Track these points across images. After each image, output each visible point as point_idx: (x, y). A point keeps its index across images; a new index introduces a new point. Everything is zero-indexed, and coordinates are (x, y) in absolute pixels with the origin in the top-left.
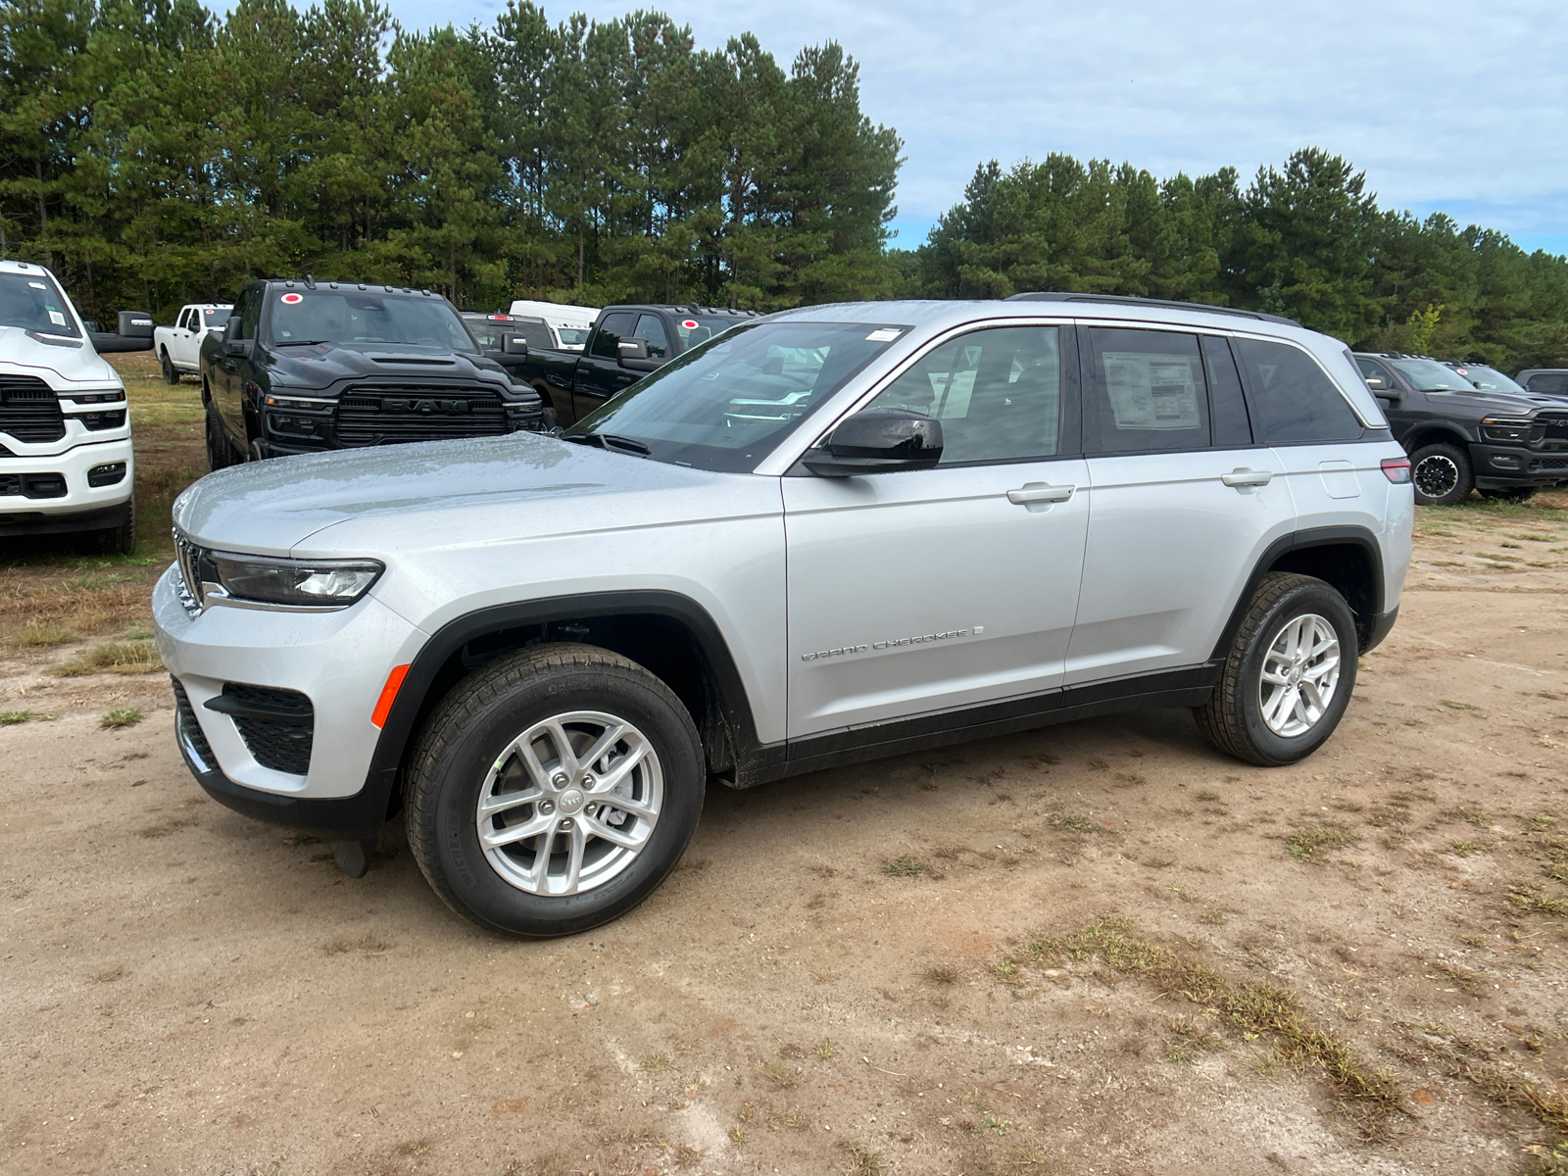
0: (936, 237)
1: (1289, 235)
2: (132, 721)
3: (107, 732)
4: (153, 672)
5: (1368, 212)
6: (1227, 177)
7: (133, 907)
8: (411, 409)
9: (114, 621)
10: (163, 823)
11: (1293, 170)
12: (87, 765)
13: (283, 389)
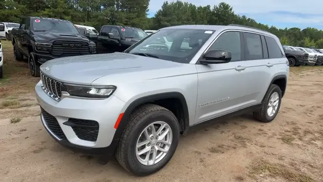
0: (156, 15)
1: (219, 18)
2: (18, 121)
3: (13, 124)
4: (19, 107)
5: (233, 15)
6: (209, 7)
7: (39, 174)
8: (69, 46)
9: (4, 95)
10: (37, 149)
11: (220, 6)
12: (11, 133)
13: (39, 41)
